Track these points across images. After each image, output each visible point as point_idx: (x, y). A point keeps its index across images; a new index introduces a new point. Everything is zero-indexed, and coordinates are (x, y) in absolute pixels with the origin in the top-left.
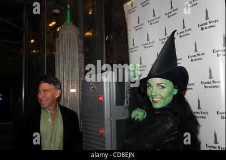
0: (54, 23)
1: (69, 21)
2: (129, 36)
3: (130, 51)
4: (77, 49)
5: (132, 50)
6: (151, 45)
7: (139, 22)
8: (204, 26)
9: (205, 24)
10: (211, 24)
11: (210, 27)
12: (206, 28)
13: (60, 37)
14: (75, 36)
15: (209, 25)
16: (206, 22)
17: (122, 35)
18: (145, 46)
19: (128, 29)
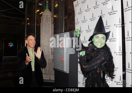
0: (38, 10)
1: (47, 9)
2: (75, 17)
3: (75, 24)
4: (51, 22)
5: (77, 23)
6: (86, 21)
7: (80, 11)
8: (111, 13)
9: (111, 12)
10: (114, 13)
11: (114, 14)
12: (112, 14)
13: (43, 16)
14: (50, 16)
15: (113, 13)
16: (112, 11)
17: (71, 17)
18: (83, 22)
19: (75, 14)
